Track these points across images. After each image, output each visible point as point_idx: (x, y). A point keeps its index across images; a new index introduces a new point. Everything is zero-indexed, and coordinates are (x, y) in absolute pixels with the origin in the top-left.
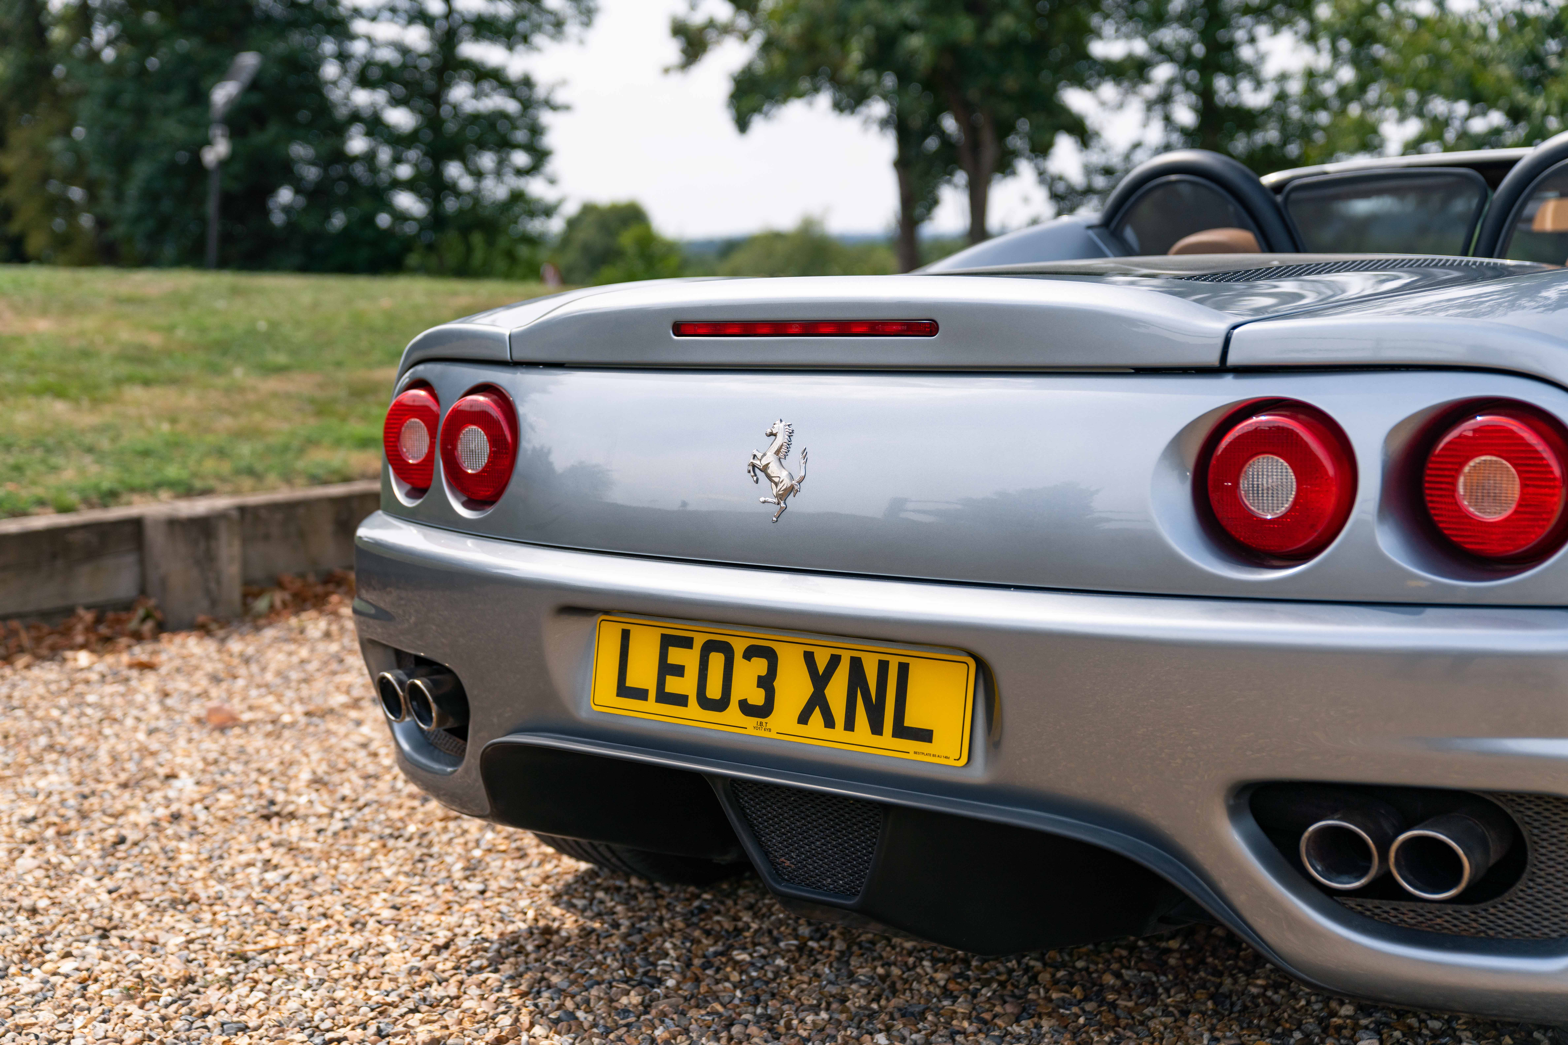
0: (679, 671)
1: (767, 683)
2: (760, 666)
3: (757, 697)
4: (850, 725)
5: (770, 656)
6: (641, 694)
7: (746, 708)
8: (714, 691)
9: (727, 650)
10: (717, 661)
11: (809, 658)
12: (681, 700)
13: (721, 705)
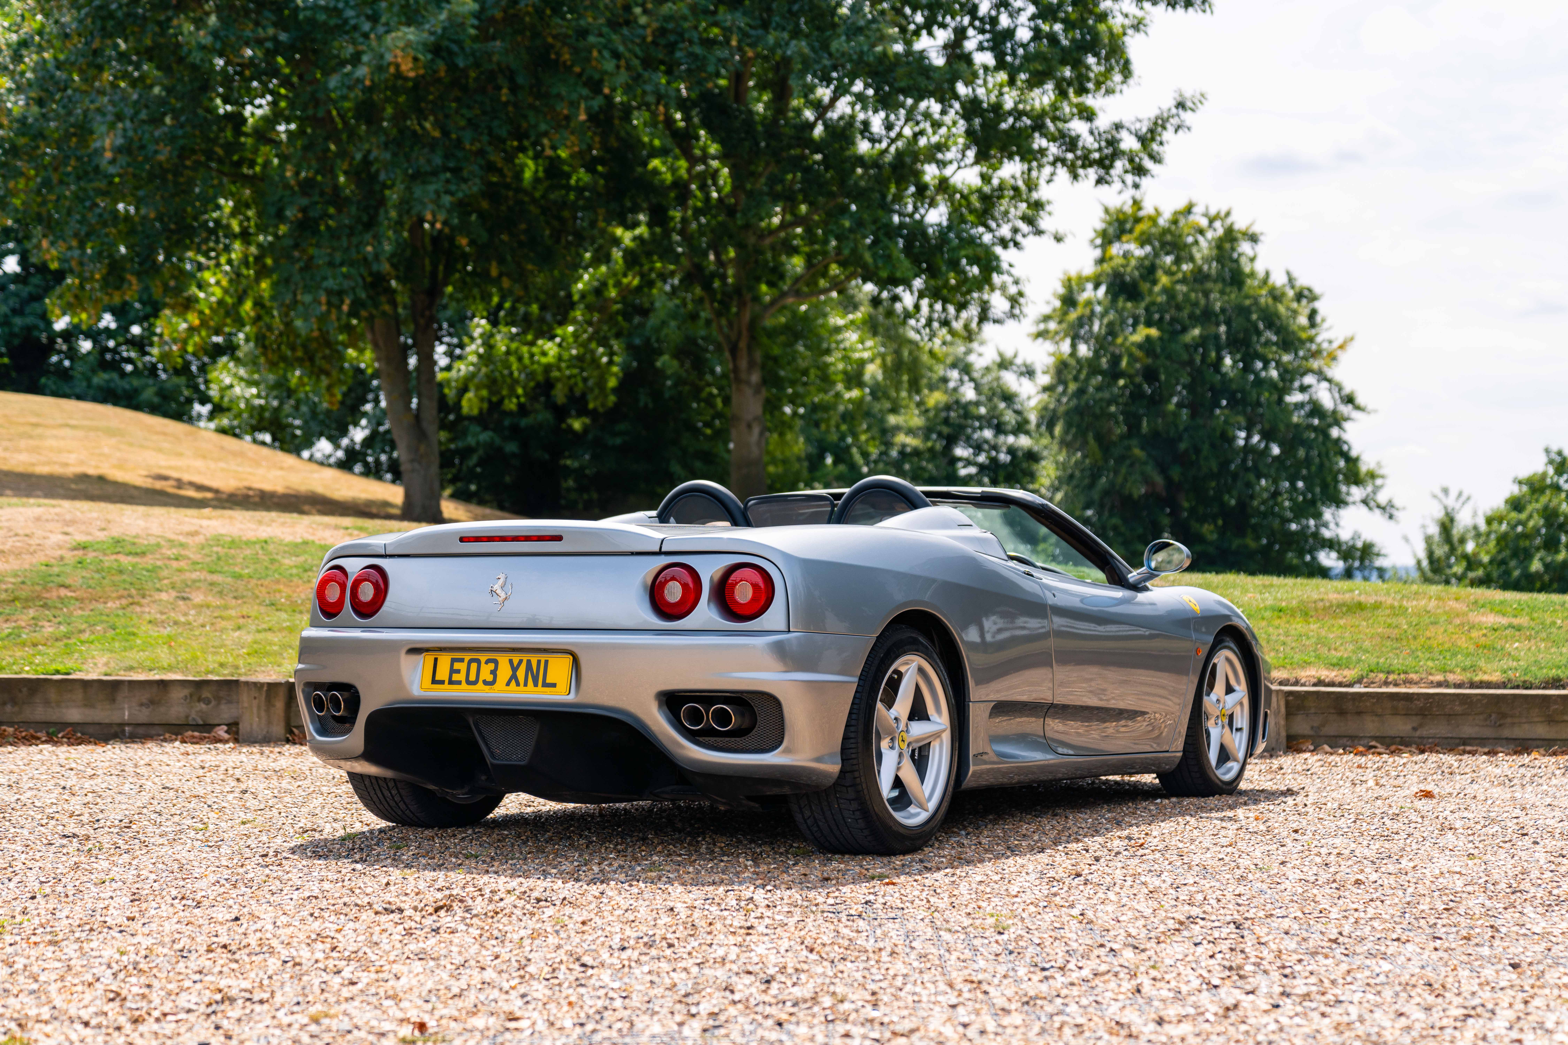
0: (458, 671)
1: (494, 672)
2: (491, 666)
3: (490, 678)
4: (526, 685)
5: (496, 662)
6: (442, 682)
7: (485, 683)
8: (472, 678)
9: (478, 661)
10: (474, 666)
11: (511, 661)
12: (459, 683)
13: (475, 683)
